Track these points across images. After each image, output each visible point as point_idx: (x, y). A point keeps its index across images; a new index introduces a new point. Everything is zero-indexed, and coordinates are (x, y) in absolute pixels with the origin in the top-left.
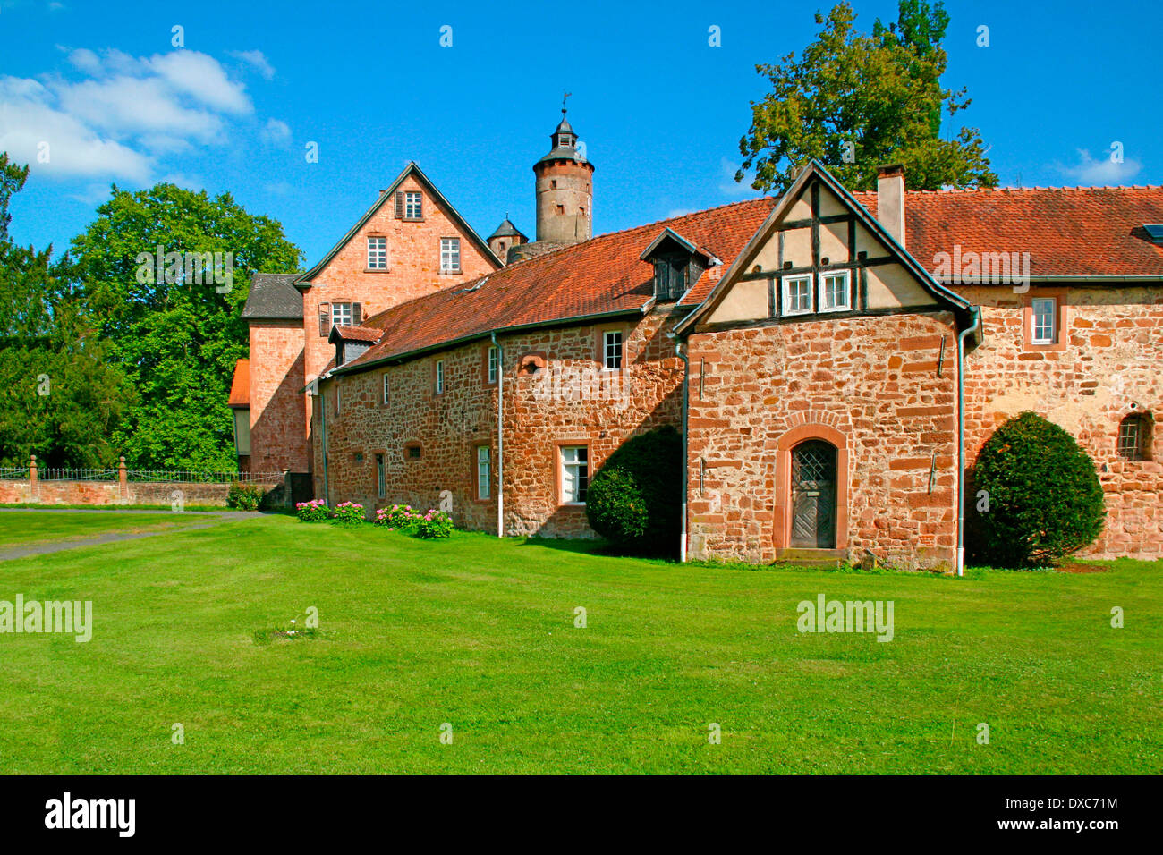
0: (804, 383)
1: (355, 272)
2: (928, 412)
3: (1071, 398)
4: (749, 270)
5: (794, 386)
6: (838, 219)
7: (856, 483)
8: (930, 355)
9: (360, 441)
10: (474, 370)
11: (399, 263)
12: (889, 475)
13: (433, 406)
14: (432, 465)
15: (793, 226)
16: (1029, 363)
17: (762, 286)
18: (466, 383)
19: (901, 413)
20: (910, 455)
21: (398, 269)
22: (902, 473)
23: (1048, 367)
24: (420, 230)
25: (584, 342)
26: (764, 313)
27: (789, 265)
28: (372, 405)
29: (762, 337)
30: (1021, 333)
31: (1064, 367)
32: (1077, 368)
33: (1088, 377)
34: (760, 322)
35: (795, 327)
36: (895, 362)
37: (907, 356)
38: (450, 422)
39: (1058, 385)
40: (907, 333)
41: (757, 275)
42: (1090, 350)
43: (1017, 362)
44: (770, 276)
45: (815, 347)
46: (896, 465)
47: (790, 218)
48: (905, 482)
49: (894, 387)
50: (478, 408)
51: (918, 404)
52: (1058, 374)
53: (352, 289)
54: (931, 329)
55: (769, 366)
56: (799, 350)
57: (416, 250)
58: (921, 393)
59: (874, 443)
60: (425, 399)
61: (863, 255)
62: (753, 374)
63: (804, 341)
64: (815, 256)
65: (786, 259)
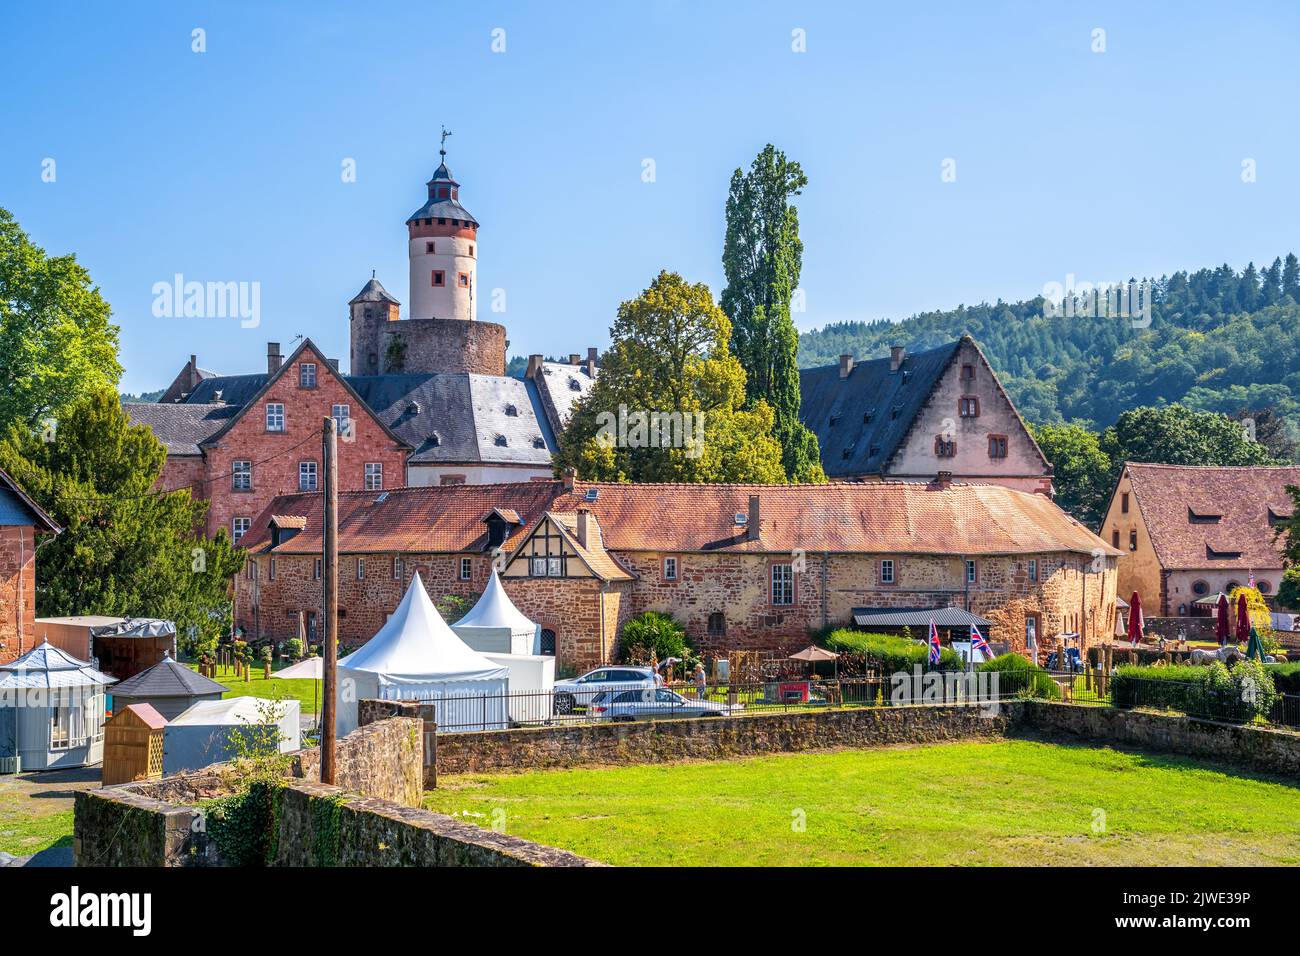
0: (543, 604)
1: (255, 434)
2: (592, 620)
3: (684, 605)
4: (520, 555)
5: (539, 606)
6: (556, 536)
7: (563, 648)
8: (590, 597)
9: (294, 601)
10: (385, 569)
11: (295, 426)
12: (576, 645)
13: (356, 586)
14: (354, 622)
15: (538, 537)
16: (663, 588)
17: (525, 562)
18: (380, 576)
19: (580, 620)
20: (584, 637)
21: (294, 431)
22: (580, 644)
23: (672, 591)
24: (313, 397)
25: (450, 563)
26: (526, 573)
27: (537, 554)
28: (306, 578)
29: (525, 584)
30: (660, 574)
31: (681, 591)
32: (687, 591)
33: (692, 595)
34: (525, 577)
35: (539, 582)
36: (578, 599)
37: (582, 597)
38: (369, 598)
39: (678, 599)
40: (582, 587)
41: (524, 557)
42: (692, 583)
43: (657, 588)
44: (529, 558)
45: (547, 590)
46: (579, 641)
47: (538, 534)
48: (582, 648)
49: (577, 609)
50: (388, 592)
51: (587, 616)
52: (678, 594)
53: (252, 450)
54: (591, 586)
55: (528, 598)
56: (539, 591)
57: (311, 415)
58: (587, 612)
59: (570, 632)
60: (350, 581)
61: (565, 553)
62: (522, 599)
63: (542, 587)
64: (547, 551)
65: (536, 551)
